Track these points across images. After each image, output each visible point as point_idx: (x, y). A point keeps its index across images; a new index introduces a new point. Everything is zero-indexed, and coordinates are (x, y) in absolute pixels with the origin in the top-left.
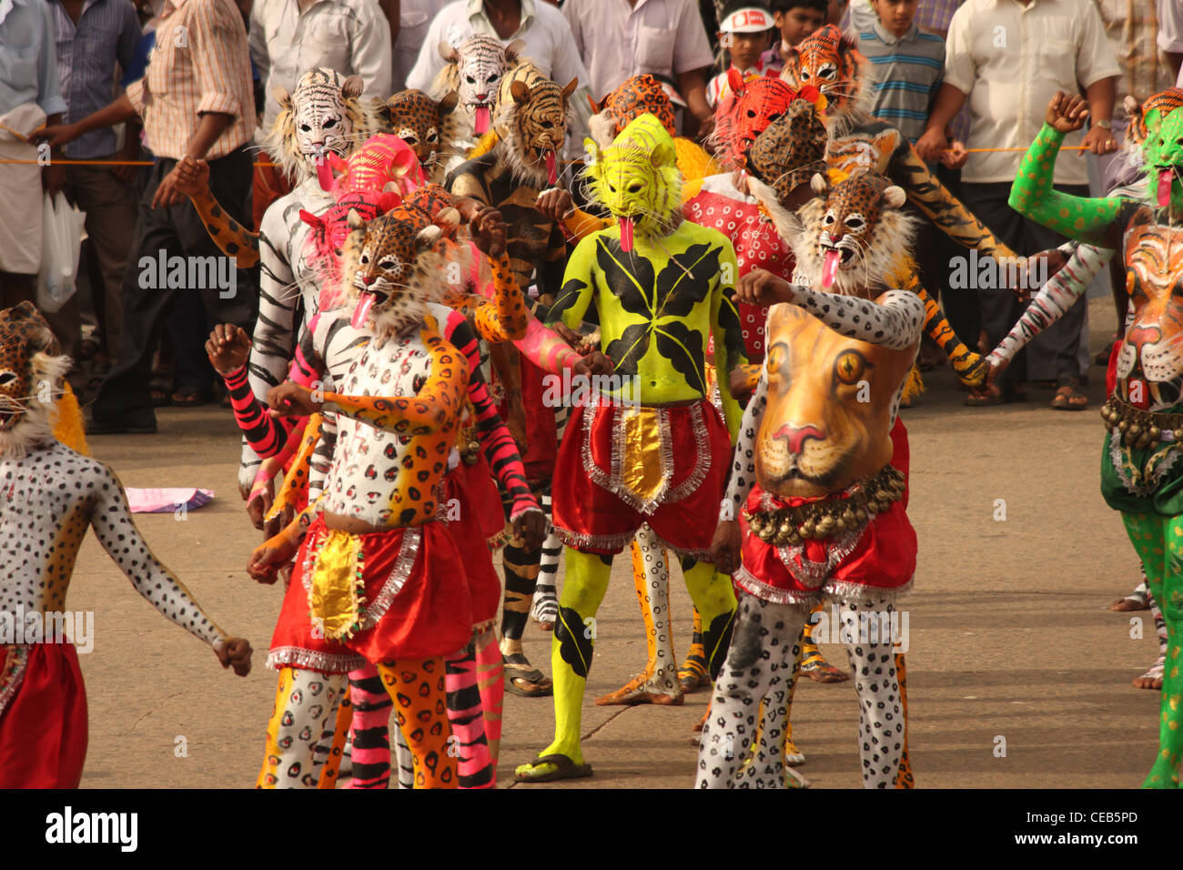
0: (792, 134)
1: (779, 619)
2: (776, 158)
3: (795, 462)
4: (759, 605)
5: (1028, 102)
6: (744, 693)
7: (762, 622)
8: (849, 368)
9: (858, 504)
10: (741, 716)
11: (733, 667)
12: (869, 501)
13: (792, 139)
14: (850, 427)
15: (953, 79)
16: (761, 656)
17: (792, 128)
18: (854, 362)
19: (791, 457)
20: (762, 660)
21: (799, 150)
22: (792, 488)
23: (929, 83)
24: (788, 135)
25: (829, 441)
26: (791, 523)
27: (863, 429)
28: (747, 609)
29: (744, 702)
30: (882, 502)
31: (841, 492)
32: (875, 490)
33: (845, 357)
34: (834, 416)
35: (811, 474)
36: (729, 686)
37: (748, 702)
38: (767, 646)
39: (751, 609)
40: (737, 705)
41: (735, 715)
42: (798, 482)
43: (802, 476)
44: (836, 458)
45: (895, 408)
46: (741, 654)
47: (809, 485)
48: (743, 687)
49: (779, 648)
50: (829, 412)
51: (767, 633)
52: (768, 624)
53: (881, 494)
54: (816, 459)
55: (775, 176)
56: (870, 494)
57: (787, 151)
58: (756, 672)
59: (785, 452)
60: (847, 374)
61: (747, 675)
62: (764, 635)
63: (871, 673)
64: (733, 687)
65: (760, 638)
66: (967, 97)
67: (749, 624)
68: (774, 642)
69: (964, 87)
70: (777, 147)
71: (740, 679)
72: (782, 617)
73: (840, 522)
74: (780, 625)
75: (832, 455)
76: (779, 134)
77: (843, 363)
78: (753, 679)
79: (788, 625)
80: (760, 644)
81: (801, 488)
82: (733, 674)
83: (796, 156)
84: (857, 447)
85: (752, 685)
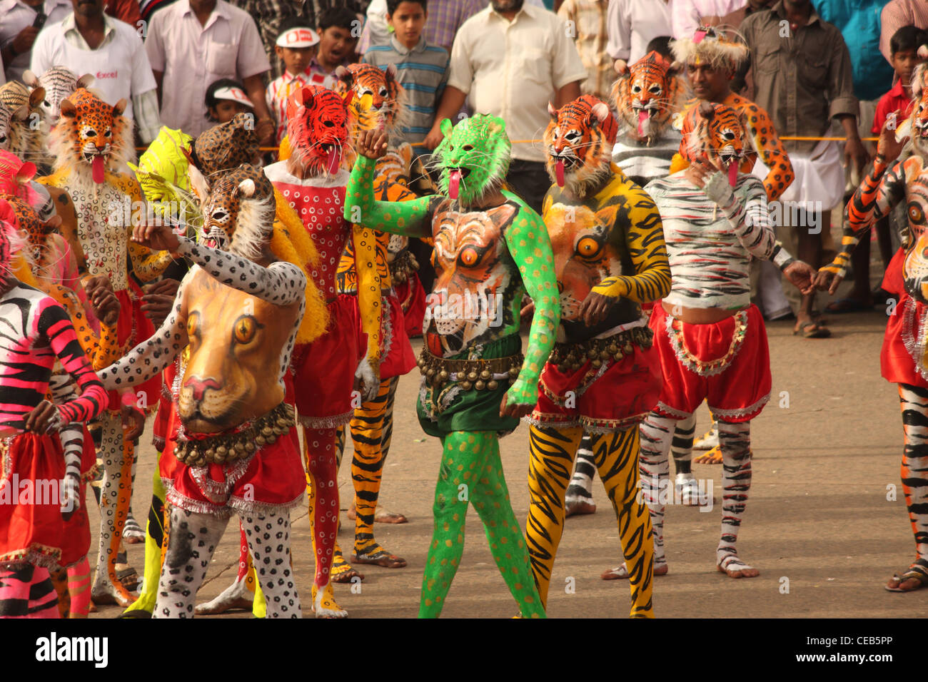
0: (232, 141)
1: (203, 526)
2: (215, 157)
3: (198, 407)
4: (184, 514)
5: (509, 96)
6: (182, 587)
7: (189, 528)
8: (244, 330)
9: (247, 438)
10: (182, 605)
11: (171, 566)
12: (258, 435)
13: (231, 146)
14: (242, 379)
15: (454, 81)
16: (192, 556)
17: (233, 136)
18: (248, 325)
19: (195, 403)
20: (192, 559)
21: (235, 155)
22: (196, 426)
23: (435, 84)
24: (229, 142)
25: (224, 391)
26: (198, 450)
27: (253, 380)
28: (176, 518)
29: (183, 594)
30: (269, 437)
31: (234, 429)
32: (263, 427)
33: (241, 322)
34: (230, 371)
35: (209, 416)
36: (170, 582)
37: (187, 593)
38: (195, 548)
39: (179, 518)
40: (178, 598)
41: (177, 605)
42: (200, 422)
43: (202, 418)
44: (229, 404)
45: (286, 358)
46: (175, 556)
47: (208, 424)
48: (181, 582)
49: (206, 548)
50: (226, 368)
51: (194, 537)
52: (193, 529)
53: (266, 430)
54: (214, 404)
55: (211, 170)
56: (258, 430)
57: (226, 153)
58: (189, 569)
59: (191, 398)
60: (242, 335)
61: (183, 573)
62: (191, 538)
63: (267, 573)
64: (173, 582)
65: (189, 541)
66: (465, 96)
67: (179, 530)
68: (201, 544)
69: (464, 88)
70: (219, 148)
71: (177, 575)
72: (204, 524)
73: (232, 452)
74: (203, 531)
75: (225, 402)
76: (222, 138)
77: (240, 327)
78: (188, 575)
79: (210, 529)
80: (189, 546)
81: (202, 426)
82: (172, 572)
83: (232, 159)
84: (246, 395)
85: (188, 579)
